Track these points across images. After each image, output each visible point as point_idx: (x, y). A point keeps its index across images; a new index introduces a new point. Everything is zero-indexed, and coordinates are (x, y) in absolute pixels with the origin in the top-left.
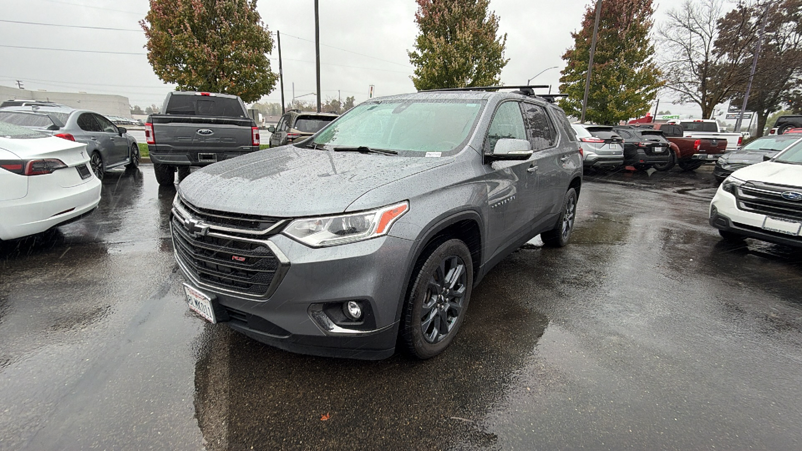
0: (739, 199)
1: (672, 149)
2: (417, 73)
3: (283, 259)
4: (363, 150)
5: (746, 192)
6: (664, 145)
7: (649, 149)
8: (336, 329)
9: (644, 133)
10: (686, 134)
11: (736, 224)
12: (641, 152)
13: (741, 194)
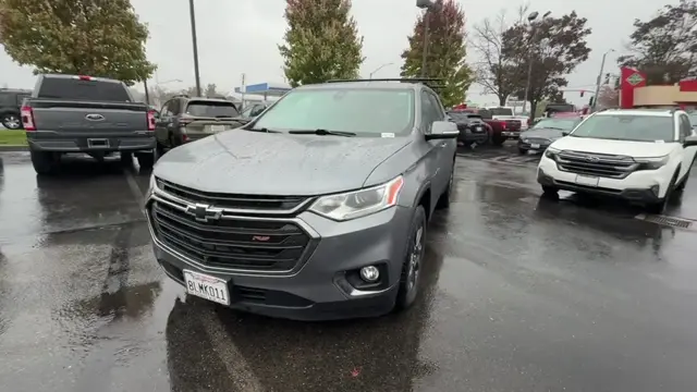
0: (558, 163)
1: (488, 129)
2: (287, 64)
3: (314, 235)
4: (321, 132)
5: (562, 158)
6: (483, 126)
7: (473, 129)
8: (356, 293)
9: (469, 117)
10: (494, 117)
11: (558, 181)
12: (469, 131)
13: (559, 159)
